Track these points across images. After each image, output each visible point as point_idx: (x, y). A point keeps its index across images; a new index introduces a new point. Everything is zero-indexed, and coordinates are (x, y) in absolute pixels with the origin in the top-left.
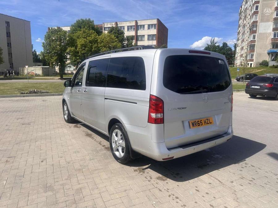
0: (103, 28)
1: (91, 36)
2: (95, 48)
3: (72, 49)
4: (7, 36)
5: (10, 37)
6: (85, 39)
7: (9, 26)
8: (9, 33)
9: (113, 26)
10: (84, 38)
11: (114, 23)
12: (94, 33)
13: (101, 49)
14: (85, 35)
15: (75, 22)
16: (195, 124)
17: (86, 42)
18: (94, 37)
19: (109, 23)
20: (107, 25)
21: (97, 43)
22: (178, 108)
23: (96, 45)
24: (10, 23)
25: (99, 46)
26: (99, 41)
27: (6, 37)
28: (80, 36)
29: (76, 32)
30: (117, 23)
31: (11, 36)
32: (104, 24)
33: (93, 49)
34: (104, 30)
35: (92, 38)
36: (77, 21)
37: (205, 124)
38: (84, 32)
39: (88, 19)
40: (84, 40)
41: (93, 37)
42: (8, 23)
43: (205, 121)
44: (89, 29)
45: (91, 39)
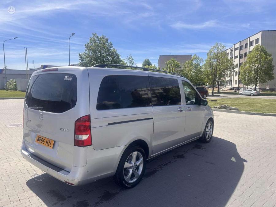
16: (40, 140)
37: (46, 144)
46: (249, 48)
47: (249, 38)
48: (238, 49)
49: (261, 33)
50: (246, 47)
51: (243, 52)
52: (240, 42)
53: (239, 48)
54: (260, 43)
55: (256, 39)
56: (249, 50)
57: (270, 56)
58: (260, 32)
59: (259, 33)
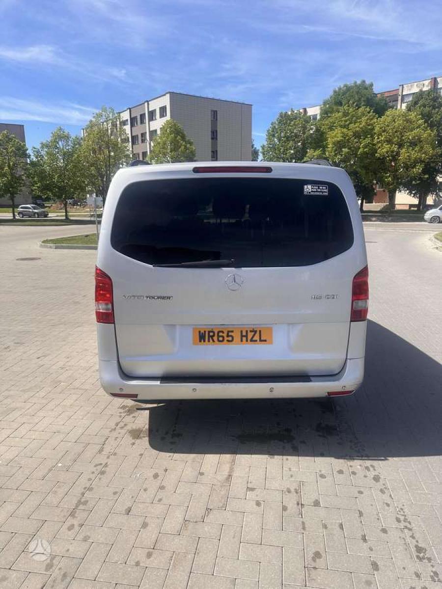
0: (400, 98)
1: (358, 120)
2: (365, 147)
3: (315, 154)
4: (212, 139)
5: (217, 139)
6: (345, 130)
7: (217, 120)
8: (215, 132)
9: (421, 91)
10: (344, 127)
11: (427, 82)
12: (369, 113)
13: (379, 148)
14: (346, 121)
15: (332, 93)
16: (209, 336)
17: (344, 135)
18: (366, 123)
19: (416, 84)
20: (410, 90)
21: (372, 136)
22: (147, 297)
23: (368, 140)
24: (218, 112)
25: (375, 142)
26: (377, 129)
27: (210, 140)
28: (335, 123)
29: (329, 115)
30: (435, 79)
31: (218, 137)
32: (403, 87)
33: (361, 150)
34: (402, 101)
35: (361, 126)
36: (335, 92)
37: (242, 341)
38: (345, 114)
39: (359, 82)
40: (342, 133)
41: (363, 124)
42: (215, 113)
43: (244, 334)
44: (356, 106)
45: (358, 129)
46: (149, 124)
47: (146, 104)
48: (128, 124)
49: (168, 95)
50: (142, 122)
51: (138, 131)
52: (130, 109)
53: (129, 120)
54: (168, 117)
55: (161, 108)
56: (149, 129)
57: (191, 144)
58: (167, 93)
59: (165, 95)
